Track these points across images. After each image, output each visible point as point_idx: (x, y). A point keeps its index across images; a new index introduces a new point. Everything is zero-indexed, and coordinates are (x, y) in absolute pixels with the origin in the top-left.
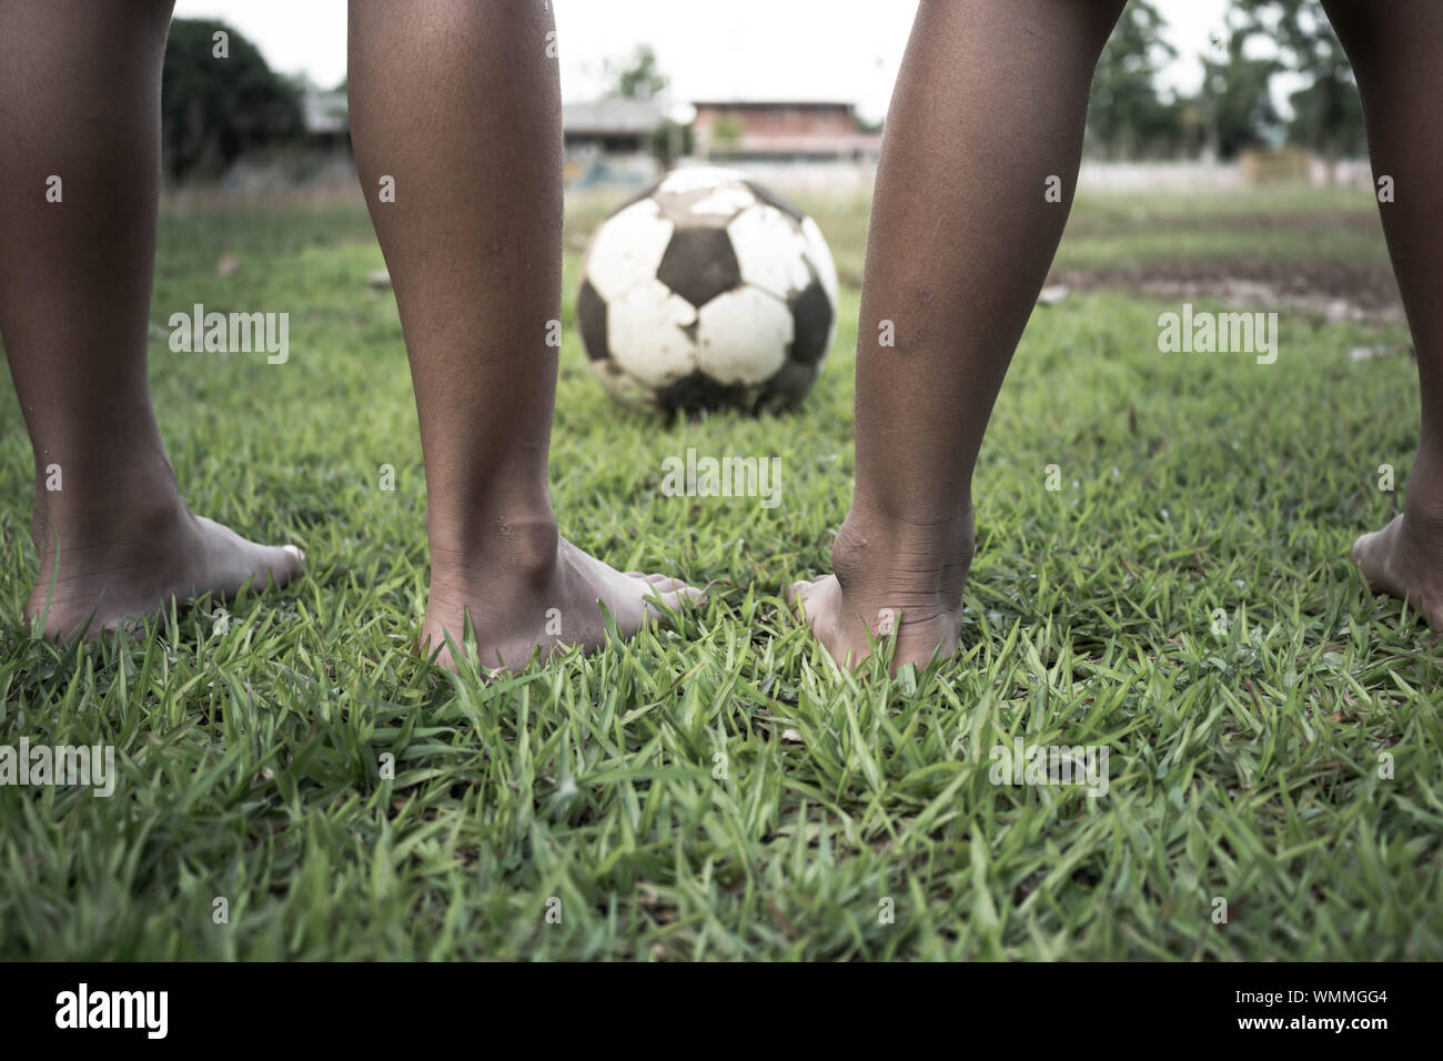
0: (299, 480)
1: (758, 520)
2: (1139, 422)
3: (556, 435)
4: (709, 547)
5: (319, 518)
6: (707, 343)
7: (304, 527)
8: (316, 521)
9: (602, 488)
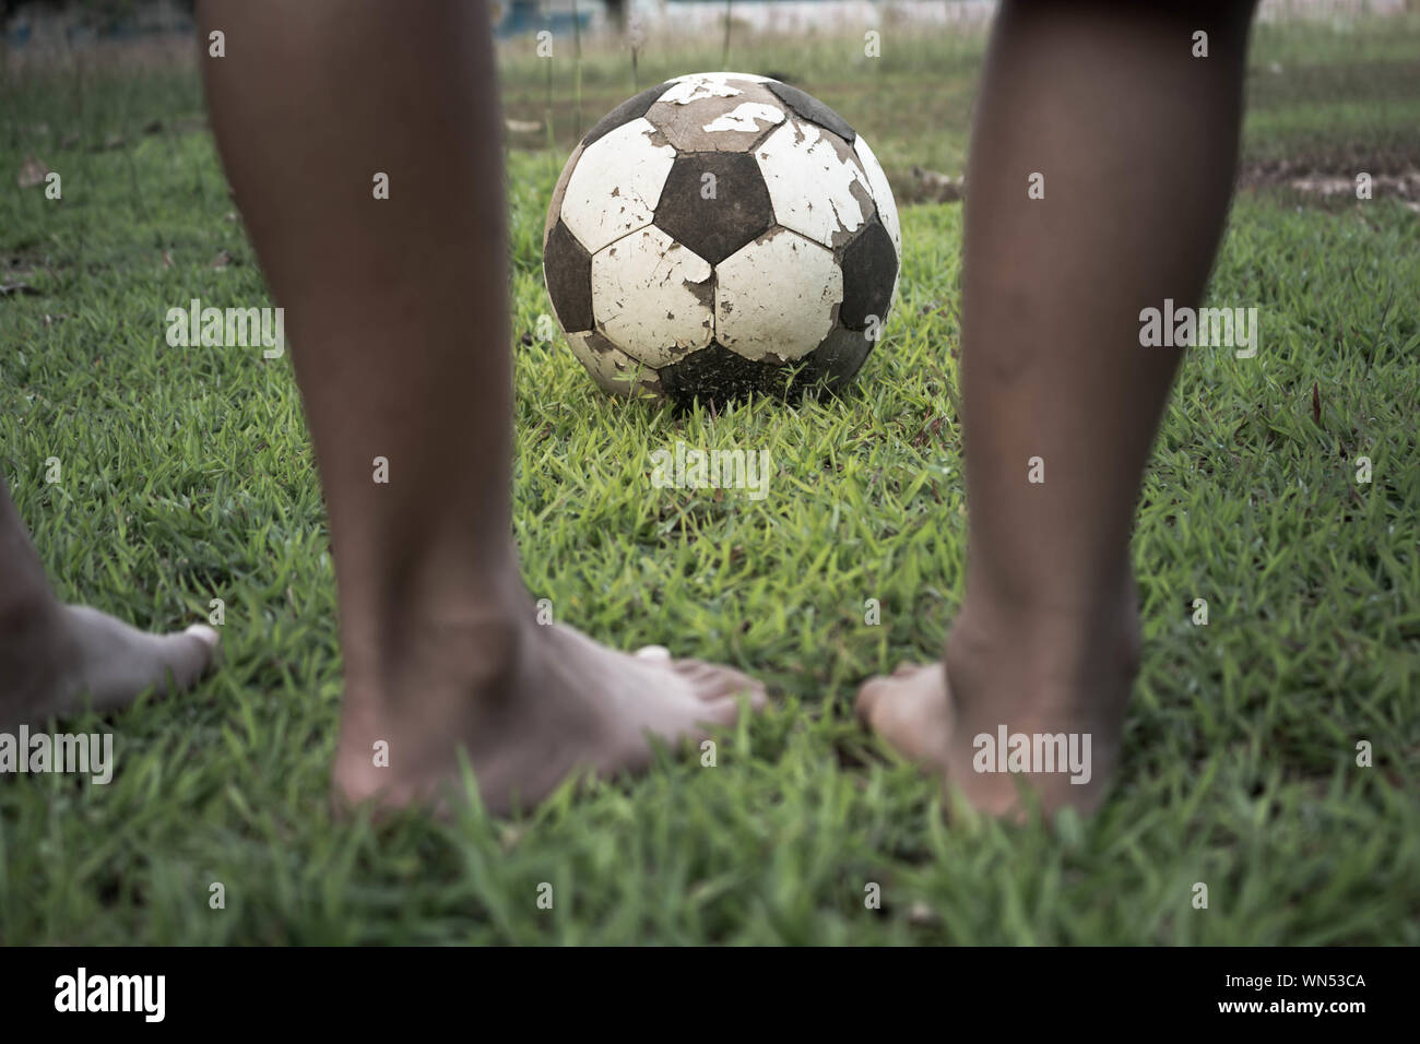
0: (185, 518)
1: (824, 570)
2: (1323, 405)
3: (524, 438)
4: (764, 612)
5: (222, 577)
6: (727, 307)
7: (203, 591)
8: (218, 581)
9: (602, 521)
